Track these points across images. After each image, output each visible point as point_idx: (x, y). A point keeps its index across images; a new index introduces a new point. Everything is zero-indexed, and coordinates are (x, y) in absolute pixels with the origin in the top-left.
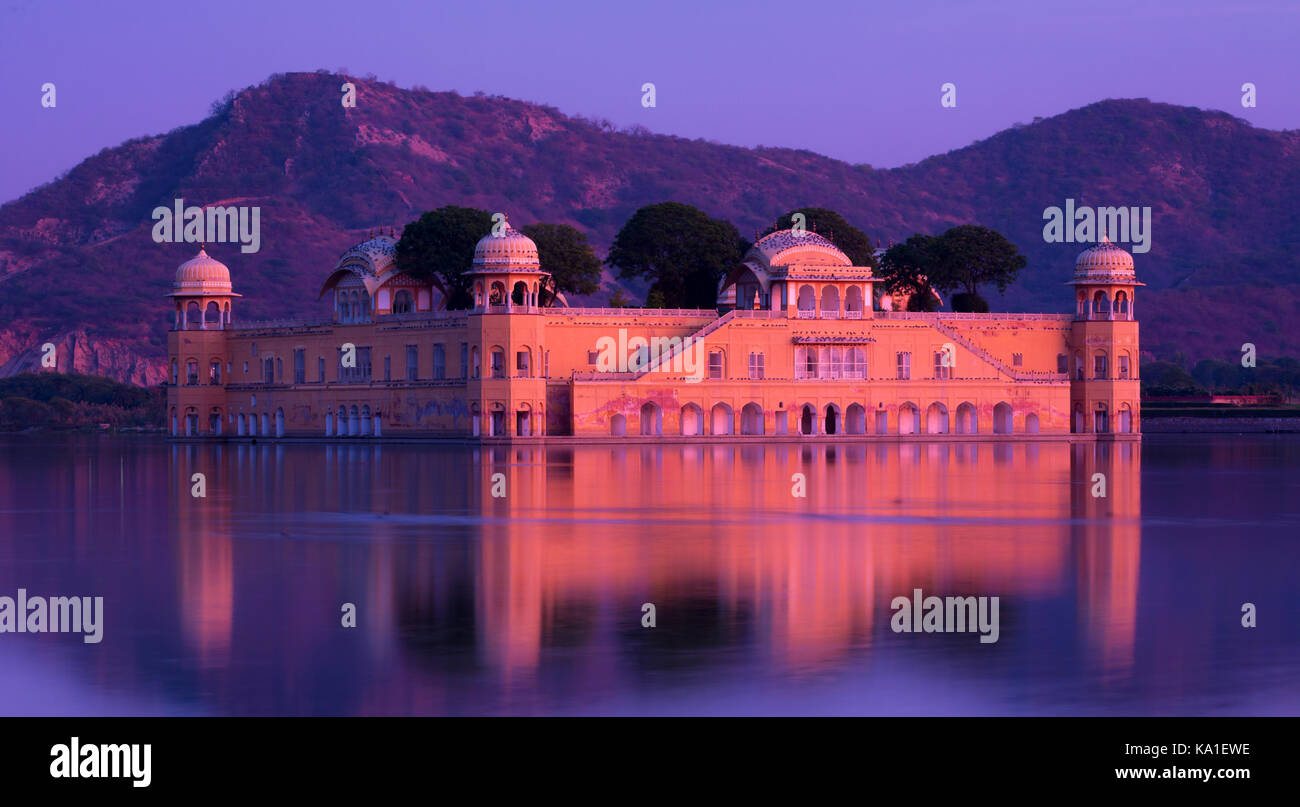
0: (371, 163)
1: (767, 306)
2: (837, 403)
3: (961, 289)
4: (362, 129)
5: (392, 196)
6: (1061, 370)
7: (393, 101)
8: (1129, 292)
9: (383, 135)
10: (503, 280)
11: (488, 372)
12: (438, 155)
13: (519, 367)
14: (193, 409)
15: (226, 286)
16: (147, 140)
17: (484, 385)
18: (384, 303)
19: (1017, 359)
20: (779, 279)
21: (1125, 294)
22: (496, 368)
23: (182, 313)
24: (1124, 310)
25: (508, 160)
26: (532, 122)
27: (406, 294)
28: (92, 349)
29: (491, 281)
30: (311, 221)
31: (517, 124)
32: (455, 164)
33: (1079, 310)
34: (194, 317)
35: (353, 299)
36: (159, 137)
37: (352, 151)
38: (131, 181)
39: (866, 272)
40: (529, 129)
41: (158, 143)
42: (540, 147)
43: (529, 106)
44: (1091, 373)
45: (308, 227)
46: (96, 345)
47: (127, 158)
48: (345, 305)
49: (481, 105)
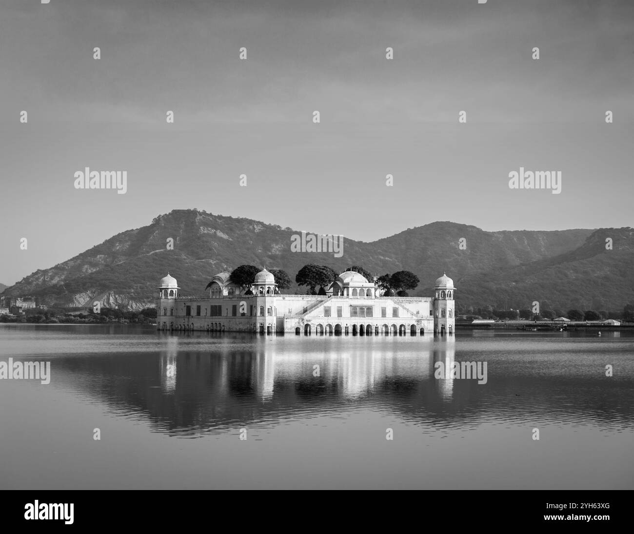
0: (204, 239)
1: (342, 295)
2: (364, 324)
3: (401, 289)
4: (201, 228)
5: (210, 250)
6: (431, 314)
7: (211, 219)
8: (452, 291)
9: (208, 230)
10: (263, 286)
11: (259, 314)
12: (225, 237)
13: (268, 313)
14: (165, 323)
15: (176, 285)
16: (132, 230)
17: (258, 318)
18: (225, 293)
19: (418, 313)
20: (346, 286)
21: (450, 292)
22: (261, 313)
23: (162, 293)
24: (450, 296)
25: (248, 238)
26: (255, 226)
27: (232, 289)
28: (115, 297)
29: (260, 287)
30: (185, 257)
31: (251, 227)
32: (231, 239)
33: (437, 296)
34: (166, 294)
35: (215, 291)
36: (137, 229)
37: (198, 235)
38: (127, 243)
39: (372, 285)
40: (254, 229)
41: (137, 231)
42: (258, 235)
43: (254, 221)
44: (440, 316)
45: (184, 259)
46: (117, 296)
47: (126, 236)
48: (213, 292)
49: (239, 221)
